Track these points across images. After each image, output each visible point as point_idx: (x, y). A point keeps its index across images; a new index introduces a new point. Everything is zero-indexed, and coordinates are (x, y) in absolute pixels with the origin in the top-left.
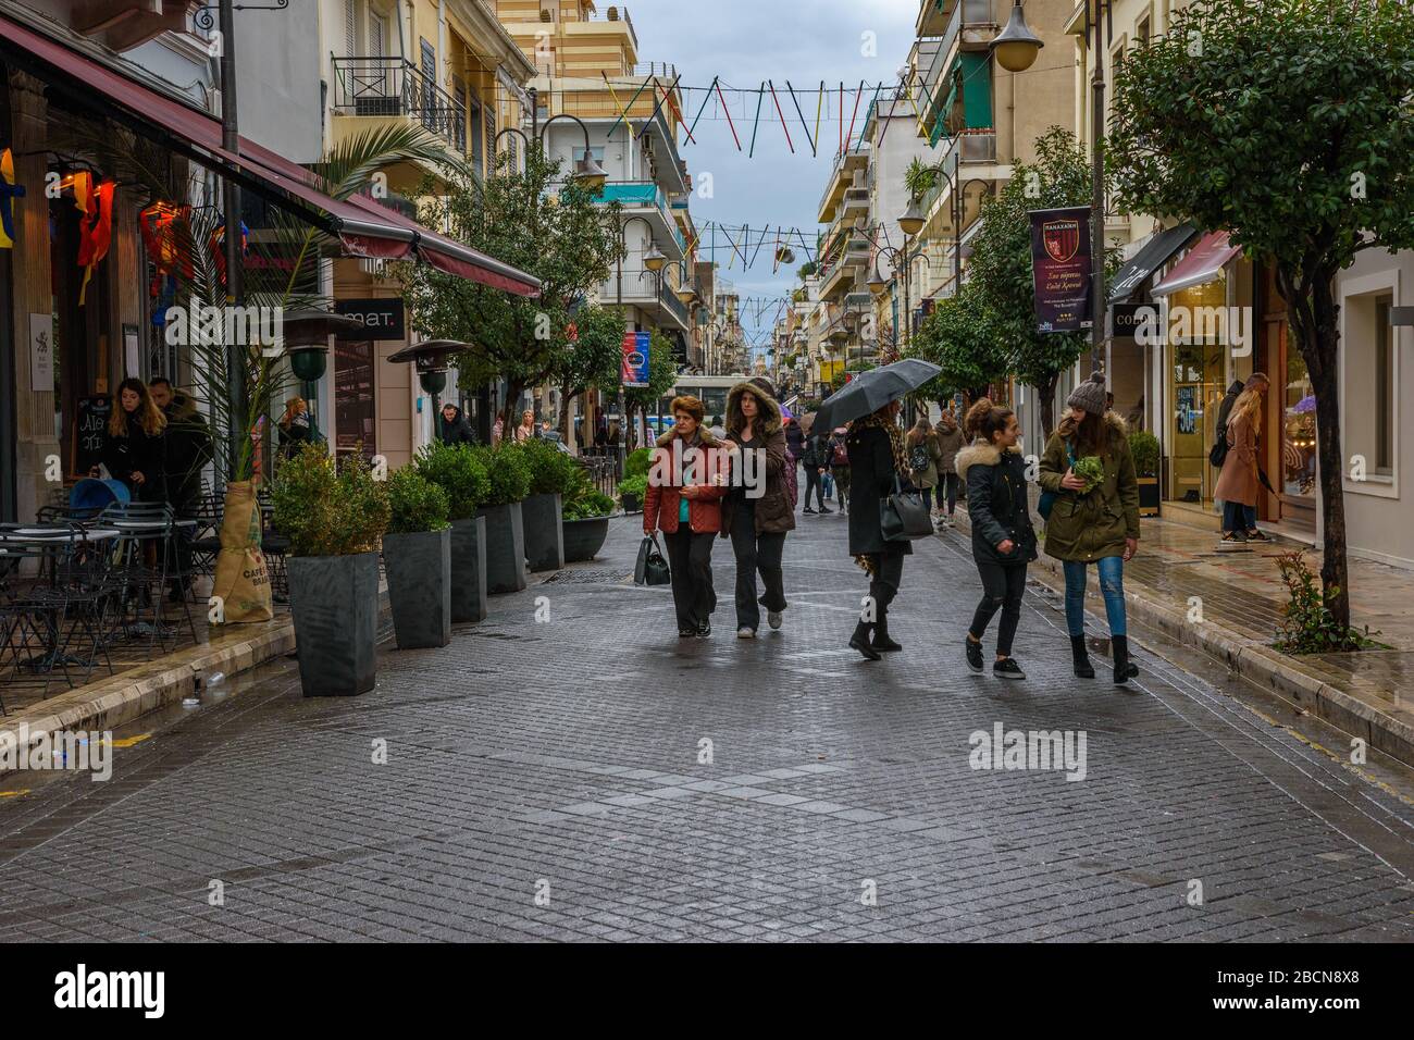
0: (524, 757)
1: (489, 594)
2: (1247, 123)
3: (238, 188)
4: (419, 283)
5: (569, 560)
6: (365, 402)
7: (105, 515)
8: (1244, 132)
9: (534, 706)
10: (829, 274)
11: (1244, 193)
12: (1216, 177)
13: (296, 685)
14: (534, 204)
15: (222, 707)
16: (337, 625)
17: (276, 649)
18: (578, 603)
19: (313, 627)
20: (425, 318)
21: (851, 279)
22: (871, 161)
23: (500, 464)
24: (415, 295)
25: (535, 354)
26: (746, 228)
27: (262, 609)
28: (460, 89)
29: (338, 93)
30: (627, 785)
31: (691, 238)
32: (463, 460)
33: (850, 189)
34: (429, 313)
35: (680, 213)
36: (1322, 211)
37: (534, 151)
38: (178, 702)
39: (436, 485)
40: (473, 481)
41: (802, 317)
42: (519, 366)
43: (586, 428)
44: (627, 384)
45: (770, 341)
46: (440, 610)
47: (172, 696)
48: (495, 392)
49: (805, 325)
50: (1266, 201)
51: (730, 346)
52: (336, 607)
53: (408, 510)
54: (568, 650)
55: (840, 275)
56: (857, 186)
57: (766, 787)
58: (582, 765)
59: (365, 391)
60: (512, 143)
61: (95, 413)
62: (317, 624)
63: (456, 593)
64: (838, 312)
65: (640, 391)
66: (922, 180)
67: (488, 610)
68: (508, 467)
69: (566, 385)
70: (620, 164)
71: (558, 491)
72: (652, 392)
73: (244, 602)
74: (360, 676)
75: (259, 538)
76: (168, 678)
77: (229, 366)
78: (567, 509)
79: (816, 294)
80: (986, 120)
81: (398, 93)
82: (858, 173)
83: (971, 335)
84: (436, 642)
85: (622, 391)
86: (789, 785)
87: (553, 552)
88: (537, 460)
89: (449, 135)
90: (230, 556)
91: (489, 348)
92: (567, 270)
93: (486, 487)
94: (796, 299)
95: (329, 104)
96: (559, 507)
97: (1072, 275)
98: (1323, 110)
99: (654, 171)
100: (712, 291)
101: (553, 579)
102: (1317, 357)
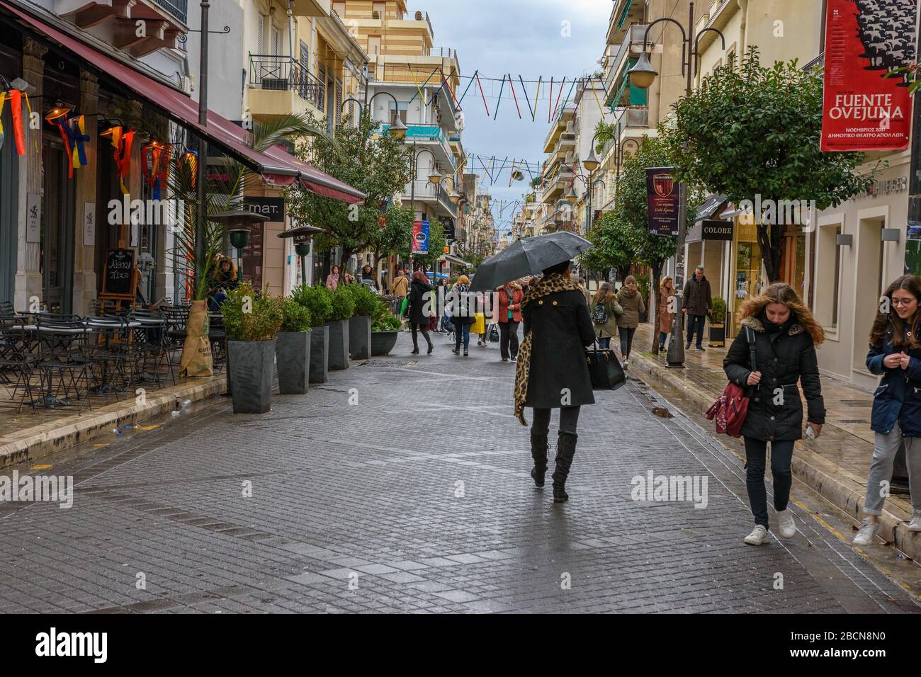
0: (347, 442)
1: (329, 370)
2: (734, 141)
3: (206, 143)
4: (294, 189)
5: (373, 355)
6: (257, 257)
7: (132, 314)
8: (732, 145)
9: (352, 422)
10: (548, 185)
11: (733, 176)
12: (719, 167)
13: (230, 408)
14: (363, 145)
15: (192, 415)
16: (252, 376)
17: (215, 391)
18: (378, 377)
19: (239, 377)
20: (296, 210)
21: (562, 190)
22: (578, 116)
23: (338, 297)
24: (291, 196)
25: (359, 234)
26: (493, 158)
27: (207, 369)
28: (322, 70)
29: (252, 76)
30: (396, 455)
31: (461, 159)
32: (319, 294)
33: (565, 133)
34: (299, 207)
35: (456, 144)
36: (771, 188)
37: (365, 113)
38: (169, 413)
39: (304, 308)
40: (323, 306)
41: (531, 212)
42: (350, 241)
43: (388, 278)
44: (414, 252)
45: (510, 227)
46: (303, 374)
47: (166, 409)
48: (334, 253)
49: (533, 217)
50: (744, 181)
51: (485, 229)
52: (252, 367)
53: (289, 320)
54: (371, 398)
55: (555, 188)
56: (569, 132)
57: (463, 458)
58: (375, 447)
59: (257, 250)
60: (351, 108)
61: (117, 259)
62: (242, 376)
63: (312, 367)
64: (553, 210)
65: (422, 257)
66: (605, 133)
67: (328, 378)
68: (342, 299)
69: (377, 252)
70: (418, 113)
71: (370, 314)
72: (430, 258)
73: (198, 366)
74: (263, 404)
75: (208, 331)
76: (165, 400)
77: (196, 238)
78: (374, 325)
79: (540, 198)
80: (643, 101)
81: (287, 77)
82: (570, 123)
83: (620, 233)
84: (300, 391)
85: (411, 256)
86: (474, 458)
87: (365, 349)
88: (359, 296)
89: (315, 101)
90: (192, 341)
91: (332, 228)
92: (381, 186)
93: (330, 310)
94: (528, 201)
95: (247, 82)
96: (370, 323)
97: (669, 205)
98: (772, 137)
99: (440, 118)
100: (474, 193)
101: (364, 364)
102: (771, 263)
